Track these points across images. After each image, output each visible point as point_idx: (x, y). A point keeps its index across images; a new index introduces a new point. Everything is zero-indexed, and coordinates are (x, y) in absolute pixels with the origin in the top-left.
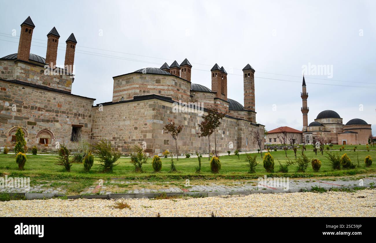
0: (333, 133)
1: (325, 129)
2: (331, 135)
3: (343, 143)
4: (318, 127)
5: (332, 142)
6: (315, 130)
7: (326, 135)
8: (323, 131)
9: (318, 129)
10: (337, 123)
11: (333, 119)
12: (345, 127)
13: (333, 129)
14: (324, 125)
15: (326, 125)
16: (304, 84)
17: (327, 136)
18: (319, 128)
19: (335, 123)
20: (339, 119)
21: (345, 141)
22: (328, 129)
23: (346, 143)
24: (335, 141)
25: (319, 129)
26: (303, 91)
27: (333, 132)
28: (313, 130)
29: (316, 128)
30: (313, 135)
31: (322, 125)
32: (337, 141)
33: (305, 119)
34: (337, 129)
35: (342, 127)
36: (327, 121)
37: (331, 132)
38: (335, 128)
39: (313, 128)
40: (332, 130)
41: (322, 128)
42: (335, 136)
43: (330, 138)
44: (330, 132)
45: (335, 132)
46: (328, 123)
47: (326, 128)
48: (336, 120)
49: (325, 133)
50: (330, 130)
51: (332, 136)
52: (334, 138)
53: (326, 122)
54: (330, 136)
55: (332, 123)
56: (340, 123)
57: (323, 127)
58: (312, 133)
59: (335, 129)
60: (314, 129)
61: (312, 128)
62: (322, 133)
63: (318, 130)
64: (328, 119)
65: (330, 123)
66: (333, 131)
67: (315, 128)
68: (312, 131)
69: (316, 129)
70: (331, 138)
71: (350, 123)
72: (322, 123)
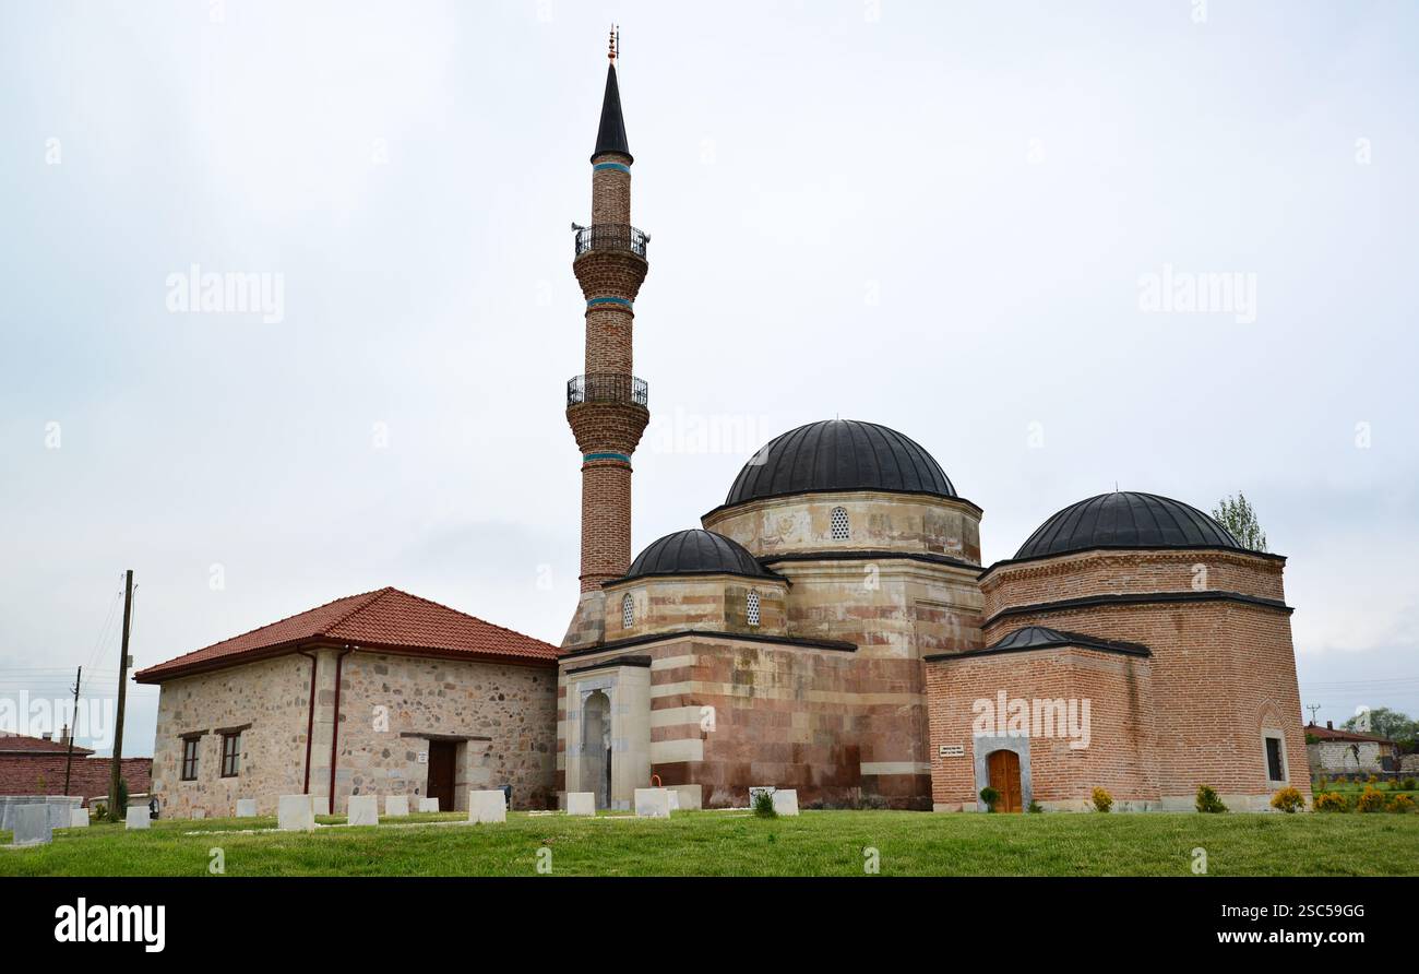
0: (877, 663)
1: (797, 614)
2: (858, 689)
3: (982, 785)
4: (714, 587)
5: (867, 769)
6: (683, 627)
7: (801, 687)
8: (774, 631)
9: (709, 608)
10: (919, 547)
11: (882, 503)
12: (1008, 588)
13: (885, 612)
14: (788, 568)
15: (810, 568)
16: (612, 141)
17: (818, 696)
18: (730, 600)
19: (900, 545)
20: (939, 511)
21: (1014, 757)
22: (826, 615)
23: (1026, 775)
24: (908, 759)
25: (721, 608)
26: (596, 209)
27: (881, 652)
28: (663, 619)
29: (700, 600)
30: (656, 679)
31: (765, 568)
32: (923, 754)
33: (600, 508)
34: (924, 611)
35: (972, 597)
36: (817, 529)
37: (864, 651)
38: (902, 602)
39: (663, 601)
40: (871, 626)
41: (766, 600)
42: (905, 701)
43: (848, 725)
44: (853, 649)
45: (899, 648)
46: (828, 543)
47: (803, 601)
48: (918, 520)
49: (790, 662)
50: (851, 627)
51: (876, 699)
52: (893, 724)
53: (808, 541)
54: (853, 699)
55: (869, 544)
56: (953, 548)
57: (775, 590)
58: (644, 662)
59: (900, 621)
60: (668, 610)
61: (655, 601)
62: (754, 654)
63: (719, 625)
64: (828, 504)
65: (849, 545)
66: (880, 641)
67: (687, 600)
68: (646, 630)
69: (693, 610)
70: (863, 720)
71: (1064, 537)
72: (766, 551)
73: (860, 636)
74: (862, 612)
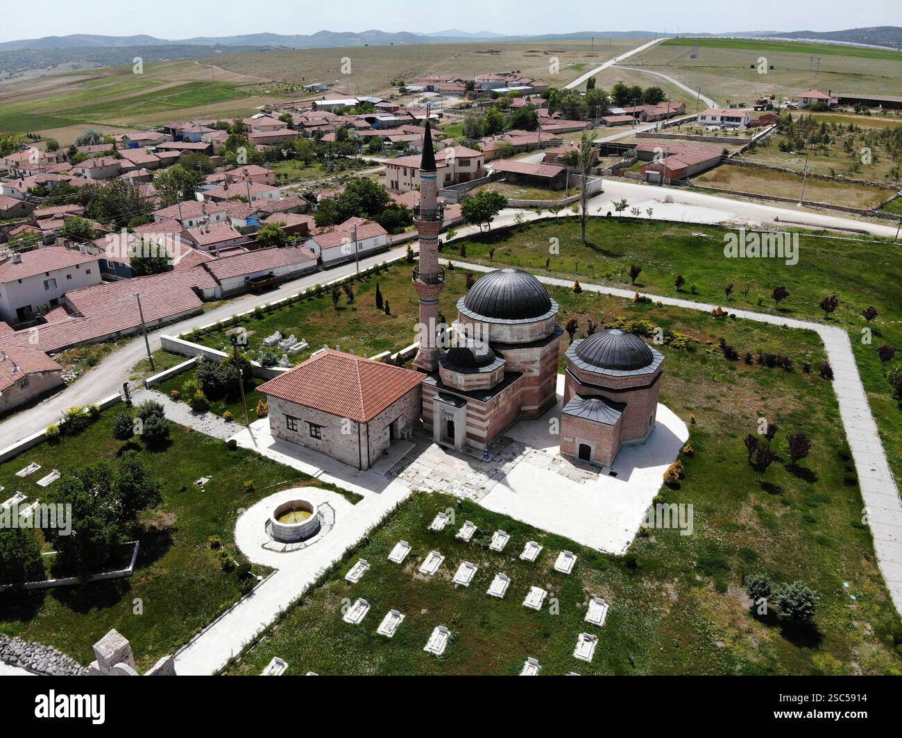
0: (529, 378)
2: (524, 387)
4: (487, 376)
6: (476, 388)
9: (485, 382)
10: (544, 336)
11: (534, 325)
12: (583, 376)
13: (533, 362)
15: (511, 351)
18: (492, 378)
19: (539, 337)
21: (589, 447)
22: (513, 364)
23: (592, 453)
27: (530, 374)
28: (470, 386)
29: (482, 380)
30: (469, 408)
37: (525, 374)
38: (539, 359)
39: (469, 381)
40: (527, 367)
42: (537, 389)
43: (519, 399)
44: (521, 374)
45: (536, 373)
46: (516, 340)
48: (544, 327)
49: (507, 391)
51: (527, 389)
55: (529, 340)
57: (502, 367)
58: (464, 401)
59: (538, 365)
60: (471, 383)
63: (488, 387)
64: (517, 328)
65: (523, 341)
66: (530, 371)
68: (463, 389)
69: (480, 383)
70: (524, 395)
72: (492, 340)
73: (524, 370)
74: (525, 363)
